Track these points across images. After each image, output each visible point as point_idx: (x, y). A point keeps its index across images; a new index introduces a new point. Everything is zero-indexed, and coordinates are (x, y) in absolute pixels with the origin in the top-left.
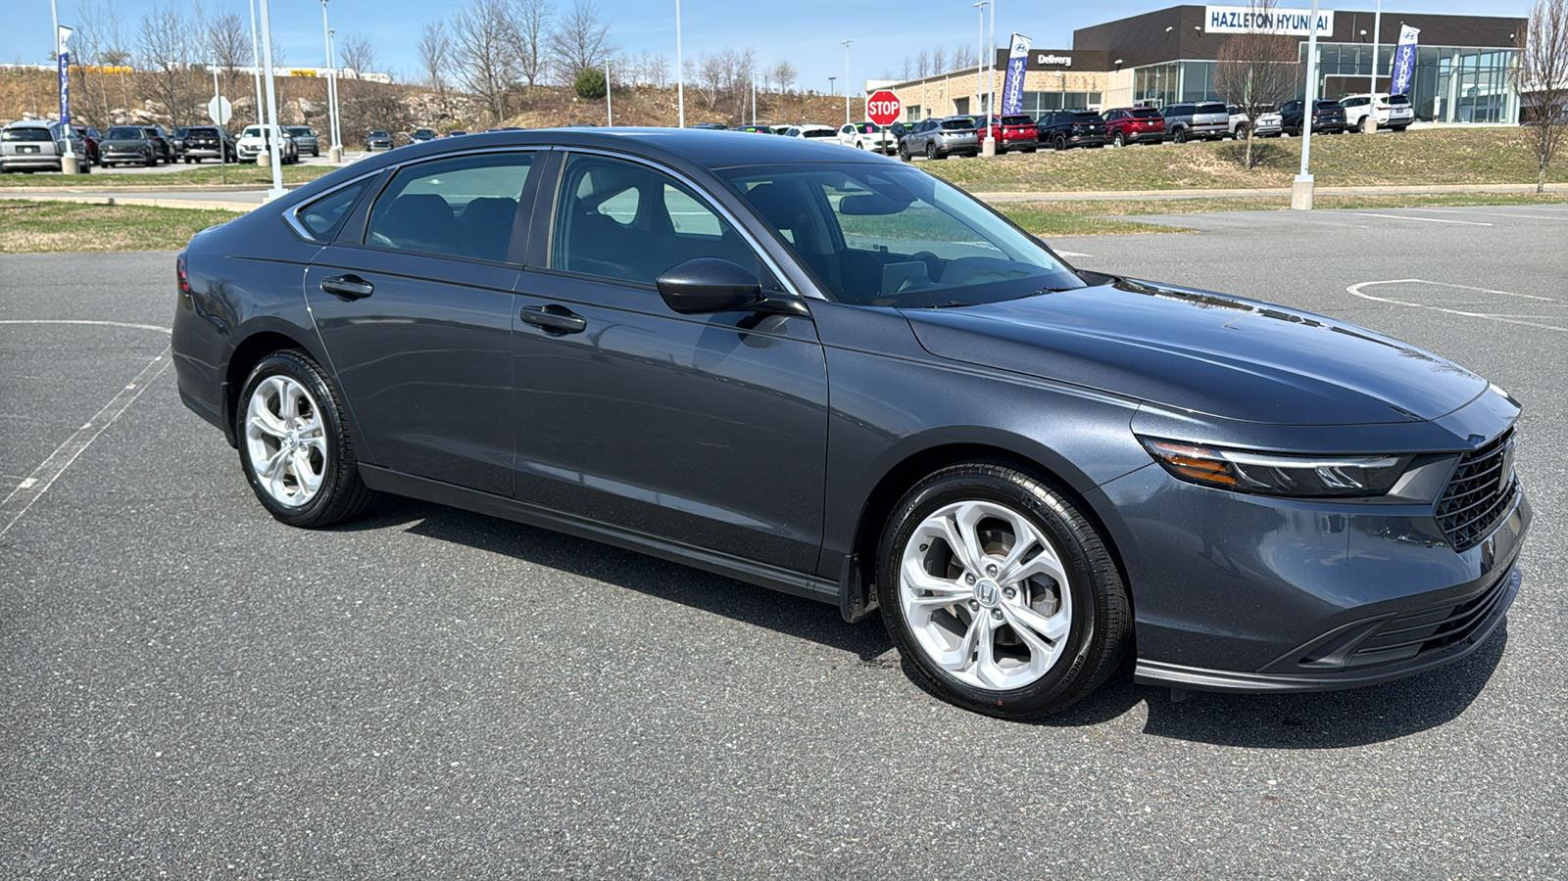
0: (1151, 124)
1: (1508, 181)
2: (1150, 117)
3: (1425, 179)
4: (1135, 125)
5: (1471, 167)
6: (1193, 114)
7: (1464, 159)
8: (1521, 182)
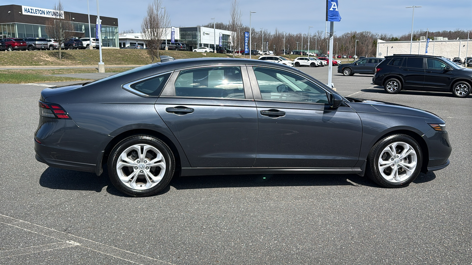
0: (22, 44)
2: (21, 42)
4: (16, 44)
6: (36, 41)
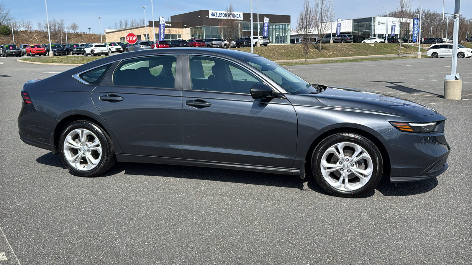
0: (201, 44)
1: (294, 59)
2: (201, 42)
3: (275, 59)
4: (197, 44)
5: (285, 55)
6: (212, 41)
7: (283, 53)
8: (297, 59)
